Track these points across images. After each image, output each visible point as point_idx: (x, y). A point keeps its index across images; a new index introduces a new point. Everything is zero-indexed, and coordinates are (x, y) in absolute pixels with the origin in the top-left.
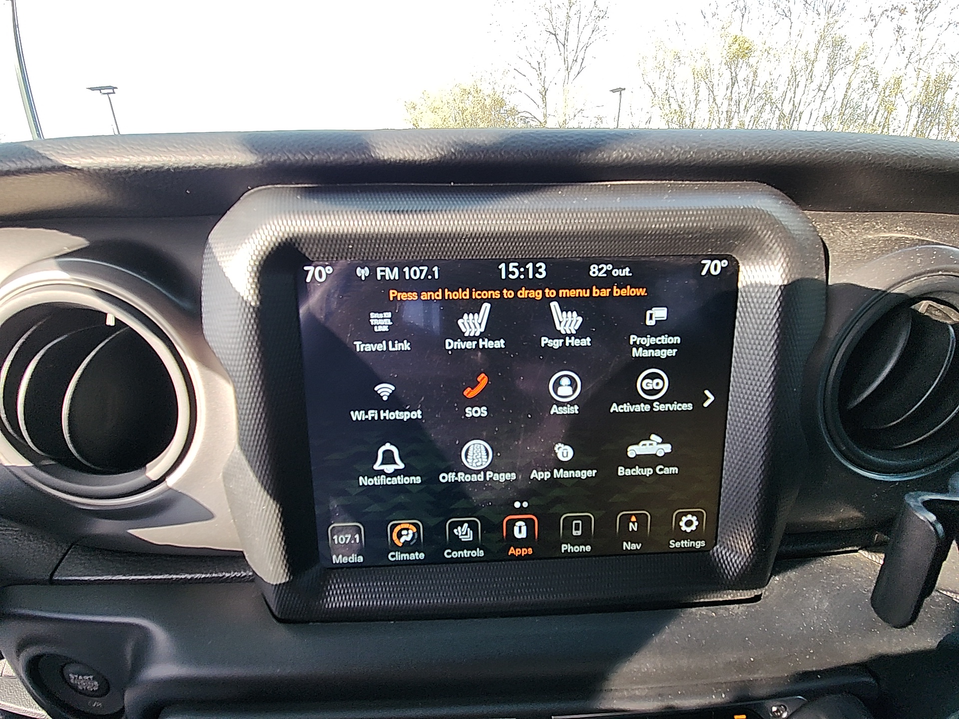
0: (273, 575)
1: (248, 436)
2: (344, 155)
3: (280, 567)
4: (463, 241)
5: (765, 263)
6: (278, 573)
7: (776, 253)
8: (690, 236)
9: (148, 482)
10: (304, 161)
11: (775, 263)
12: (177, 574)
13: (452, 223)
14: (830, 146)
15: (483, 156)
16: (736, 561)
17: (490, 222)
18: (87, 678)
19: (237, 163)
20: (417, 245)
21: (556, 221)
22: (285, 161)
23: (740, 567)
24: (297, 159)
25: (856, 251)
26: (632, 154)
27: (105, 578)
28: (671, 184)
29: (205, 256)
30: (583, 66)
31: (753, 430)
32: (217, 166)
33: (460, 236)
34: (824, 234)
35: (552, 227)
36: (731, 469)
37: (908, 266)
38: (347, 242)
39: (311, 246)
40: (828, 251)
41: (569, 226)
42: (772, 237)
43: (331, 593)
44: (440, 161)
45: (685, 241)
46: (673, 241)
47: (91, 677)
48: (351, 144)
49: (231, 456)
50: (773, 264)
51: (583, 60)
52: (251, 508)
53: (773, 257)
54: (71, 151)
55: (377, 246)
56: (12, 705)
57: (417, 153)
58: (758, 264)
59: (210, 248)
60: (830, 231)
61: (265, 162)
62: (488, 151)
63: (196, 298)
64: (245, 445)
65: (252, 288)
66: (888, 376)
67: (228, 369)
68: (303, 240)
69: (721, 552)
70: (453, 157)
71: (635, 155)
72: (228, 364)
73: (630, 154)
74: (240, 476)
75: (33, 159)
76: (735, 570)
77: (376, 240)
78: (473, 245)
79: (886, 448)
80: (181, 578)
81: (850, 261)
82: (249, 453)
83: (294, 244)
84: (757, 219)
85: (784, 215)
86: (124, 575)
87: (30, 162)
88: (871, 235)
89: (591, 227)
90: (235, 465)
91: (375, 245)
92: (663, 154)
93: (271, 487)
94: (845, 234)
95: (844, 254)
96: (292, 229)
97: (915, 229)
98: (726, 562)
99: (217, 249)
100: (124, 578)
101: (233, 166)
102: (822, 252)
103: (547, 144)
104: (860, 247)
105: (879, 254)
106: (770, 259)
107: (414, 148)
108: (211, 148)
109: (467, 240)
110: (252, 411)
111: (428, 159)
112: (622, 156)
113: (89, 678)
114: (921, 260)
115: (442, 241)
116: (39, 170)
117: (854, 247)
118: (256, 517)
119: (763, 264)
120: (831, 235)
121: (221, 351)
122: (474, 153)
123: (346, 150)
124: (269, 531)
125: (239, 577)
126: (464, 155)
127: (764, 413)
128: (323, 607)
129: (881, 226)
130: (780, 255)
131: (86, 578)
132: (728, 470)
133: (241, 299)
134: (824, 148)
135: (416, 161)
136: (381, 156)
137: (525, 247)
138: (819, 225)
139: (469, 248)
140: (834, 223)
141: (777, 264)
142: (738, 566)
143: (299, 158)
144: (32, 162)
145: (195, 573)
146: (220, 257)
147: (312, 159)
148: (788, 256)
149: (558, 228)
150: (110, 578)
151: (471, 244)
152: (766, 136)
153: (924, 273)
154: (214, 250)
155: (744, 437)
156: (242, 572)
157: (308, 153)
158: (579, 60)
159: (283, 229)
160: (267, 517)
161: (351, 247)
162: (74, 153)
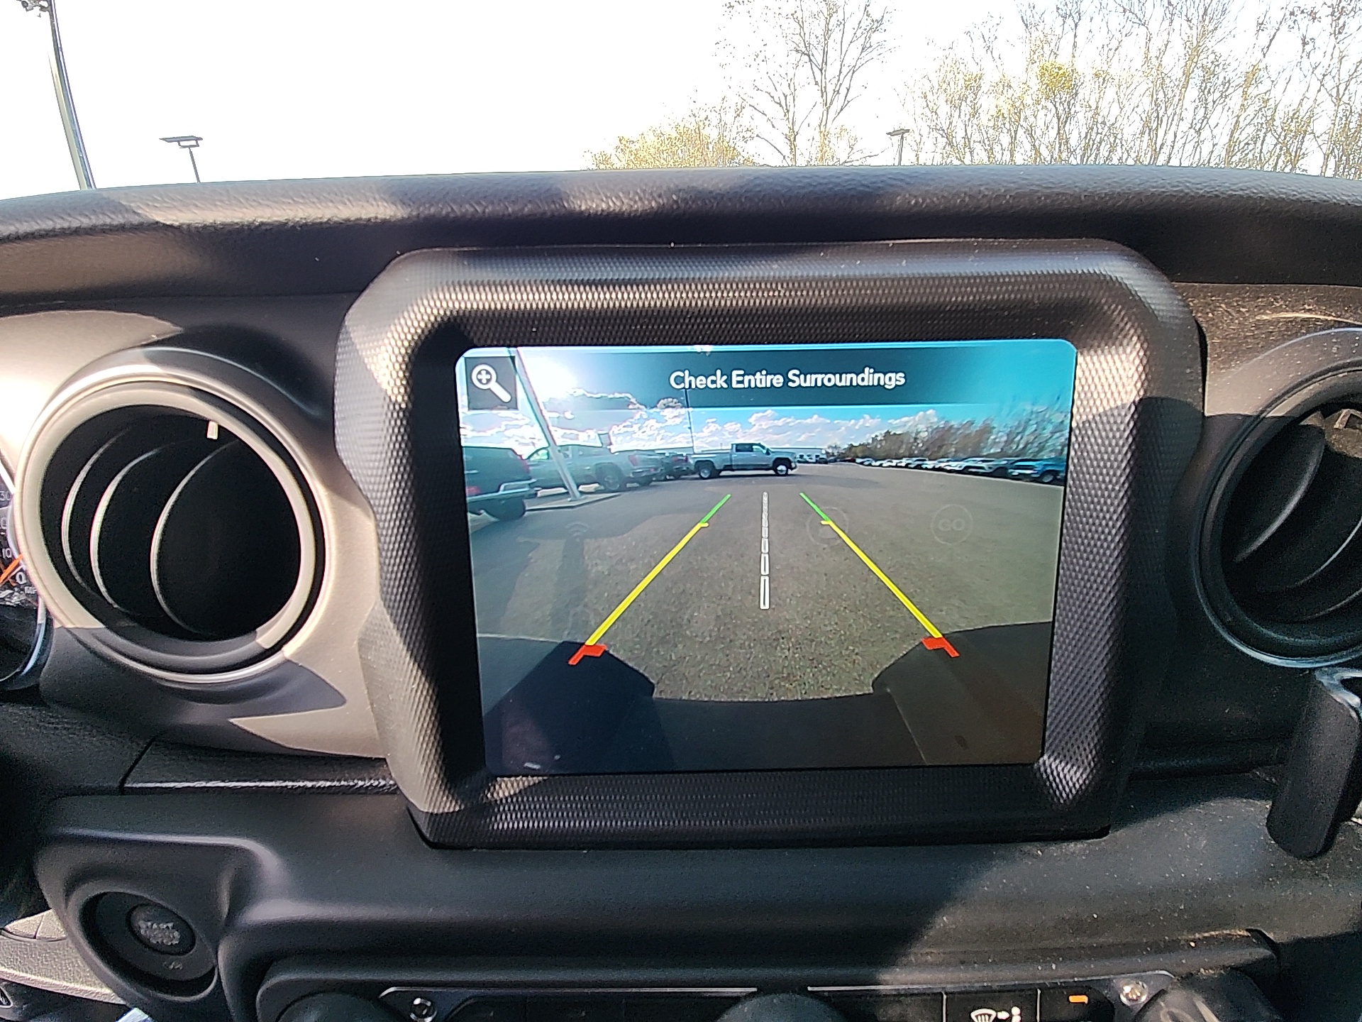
0: (425, 781)
1: (393, 587)
2: (526, 205)
3: (433, 770)
4: (687, 321)
5: (1113, 352)
6: (431, 777)
7: (1129, 336)
8: (1006, 313)
9: (259, 651)
10: (473, 215)
11: (1128, 350)
12: (293, 781)
13: (672, 295)
14: (1206, 187)
15: (715, 205)
16: (1071, 778)
17: (725, 295)
18: (165, 926)
19: (384, 217)
20: (624, 327)
21: (817, 293)
22: (448, 214)
23: (1077, 786)
24: (464, 210)
25: (1246, 337)
26: (924, 200)
27: (197, 784)
28: (978, 242)
29: (341, 343)
30: (848, 99)
31: (1097, 589)
32: (358, 222)
33: (684, 313)
34: (1199, 315)
35: (811, 301)
36: (1064, 647)
37: (1319, 357)
38: (531, 323)
39: (481, 328)
40: (1205, 337)
41: (834, 300)
42: (1123, 313)
43: (501, 809)
44: (656, 212)
45: (999, 320)
46: (981, 321)
47: (170, 925)
48: (536, 191)
49: (369, 616)
50: (1125, 352)
51: (848, 90)
52: (396, 687)
53: (1125, 342)
54: (165, 202)
55: (570, 329)
56: (48, 980)
57: (626, 201)
58: (1103, 352)
59: (347, 333)
60: (1208, 310)
61: (422, 216)
62: (722, 198)
63: (326, 400)
64: (390, 599)
65: (402, 384)
66: (1293, 513)
67: (369, 496)
68: (471, 321)
69: (1050, 766)
70: (675, 207)
71: (928, 201)
72: (369, 489)
73: (920, 200)
74: (382, 643)
75: (114, 213)
76: (1071, 791)
77: (569, 320)
78: (701, 327)
79: (1291, 622)
80: (299, 787)
81: (1237, 351)
82: (395, 611)
83: (459, 326)
84: (1101, 288)
85: (1140, 283)
86: (223, 781)
87: (110, 217)
88: (1267, 314)
89: (866, 301)
90: (376, 628)
91: (567, 328)
92: (967, 199)
93: (424, 658)
94: (1230, 314)
95: (1229, 341)
96: (457, 306)
97: (1331, 307)
98: (1057, 780)
99: (356, 333)
100: (222, 784)
101: (378, 221)
102: (1196, 336)
103: (804, 187)
104: (1253, 331)
105: (1279, 340)
106: (1121, 344)
107: (621, 195)
108: (351, 198)
109: (693, 320)
110: (400, 553)
111: (640, 209)
112: (909, 202)
113: (167, 927)
114: (1338, 348)
115: (658, 321)
116: (122, 228)
117: (1243, 331)
118: (402, 699)
119: (1110, 352)
120: (1210, 315)
121: (360, 471)
122: (704, 200)
123: (530, 199)
124: (419, 719)
125: (377, 786)
126: (690, 203)
127: (1113, 564)
128: (491, 827)
129: (1282, 303)
130: (1135, 339)
131: (172, 785)
132: (1061, 648)
133: (388, 399)
134: (1197, 189)
135: (623, 213)
136: (576, 207)
137: (773, 329)
138: (1191, 301)
139: (695, 332)
140: (1213, 298)
141: (1131, 352)
142: (1074, 785)
143: (467, 210)
144: (113, 216)
145: (318, 780)
146: (360, 344)
147: (484, 212)
148: (1146, 340)
149: (819, 302)
150: (203, 784)
151: (698, 326)
152: (1113, 173)
153: (1343, 367)
154: (352, 335)
155: (1083, 600)
156: (380, 780)
157: (479, 203)
158: (843, 91)
159: (444, 305)
160: (417, 699)
161: (534, 330)
162: (169, 205)
